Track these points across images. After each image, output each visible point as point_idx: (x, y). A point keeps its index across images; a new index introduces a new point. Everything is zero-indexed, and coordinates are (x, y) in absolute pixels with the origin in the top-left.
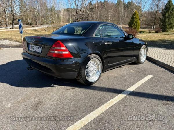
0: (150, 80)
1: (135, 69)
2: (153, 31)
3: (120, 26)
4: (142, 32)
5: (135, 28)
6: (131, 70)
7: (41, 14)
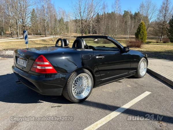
0: (147, 97)
1: (133, 84)
2: (161, 41)
3: (127, 36)
4: (149, 42)
5: (142, 39)
6: (128, 85)
7: (50, 26)
